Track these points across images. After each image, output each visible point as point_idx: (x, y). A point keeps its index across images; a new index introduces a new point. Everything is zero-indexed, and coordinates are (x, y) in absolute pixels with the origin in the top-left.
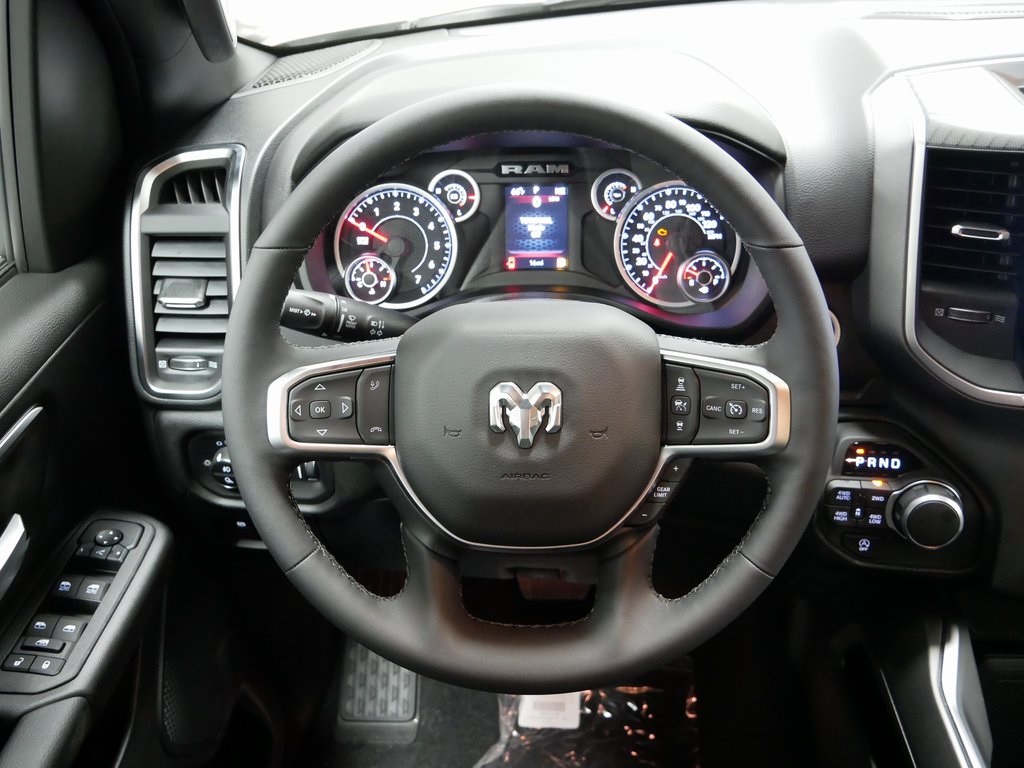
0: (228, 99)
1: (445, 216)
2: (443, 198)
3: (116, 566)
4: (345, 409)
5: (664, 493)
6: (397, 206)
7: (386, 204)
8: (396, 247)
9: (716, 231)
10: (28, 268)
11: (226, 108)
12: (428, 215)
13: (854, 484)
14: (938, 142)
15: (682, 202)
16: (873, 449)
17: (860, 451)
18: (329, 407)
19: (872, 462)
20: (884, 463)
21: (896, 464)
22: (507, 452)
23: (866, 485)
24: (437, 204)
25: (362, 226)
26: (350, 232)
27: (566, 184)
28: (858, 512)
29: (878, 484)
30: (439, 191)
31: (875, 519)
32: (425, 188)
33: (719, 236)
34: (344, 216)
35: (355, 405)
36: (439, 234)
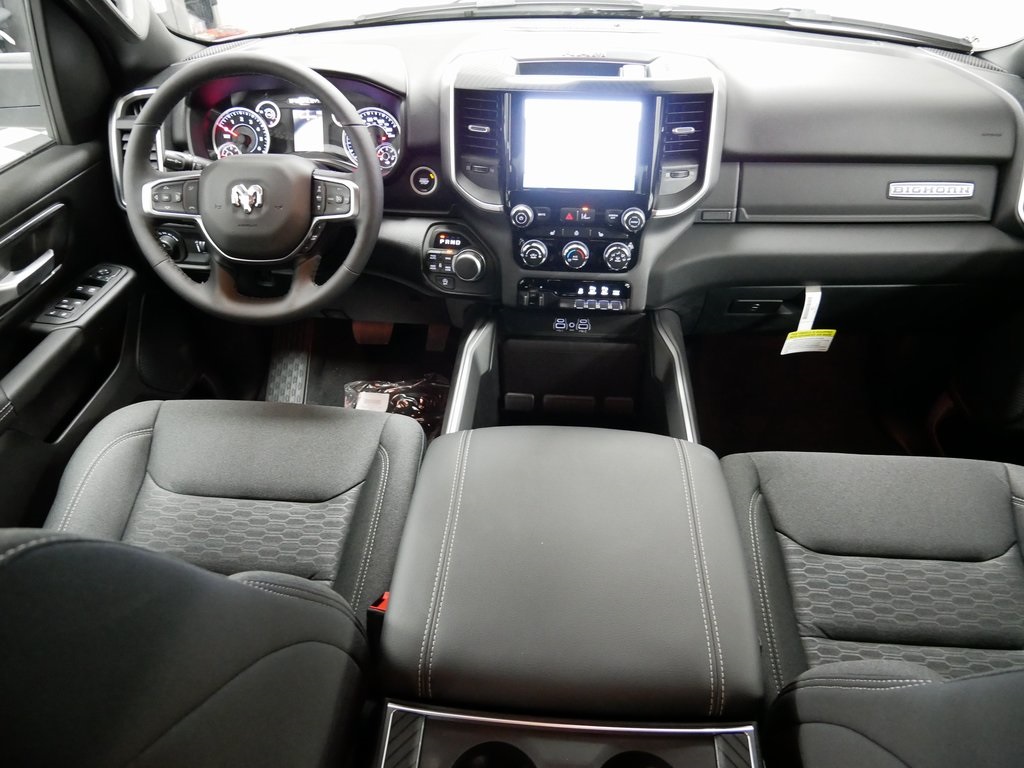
0: (169, 66)
1: (263, 124)
2: (263, 116)
3: (105, 283)
4: (178, 198)
5: (315, 238)
6: (242, 119)
7: (236, 118)
8: (242, 139)
9: (392, 133)
10: (62, 143)
11: (166, 70)
12: (256, 124)
13: (438, 252)
14: (458, 87)
15: (376, 118)
16: (449, 236)
17: (442, 237)
18: (170, 196)
19: (447, 242)
20: (453, 242)
21: (458, 243)
22: (241, 216)
23: (443, 252)
24: (260, 119)
25: (226, 129)
26: (220, 131)
27: (321, 109)
28: (440, 265)
29: (449, 252)
30: (261, 112)
31: (448, 269)
32: (254, 110)
33: (393, 136)
34: (217, 123)
35: (182, 197)
36: (261, 133)
